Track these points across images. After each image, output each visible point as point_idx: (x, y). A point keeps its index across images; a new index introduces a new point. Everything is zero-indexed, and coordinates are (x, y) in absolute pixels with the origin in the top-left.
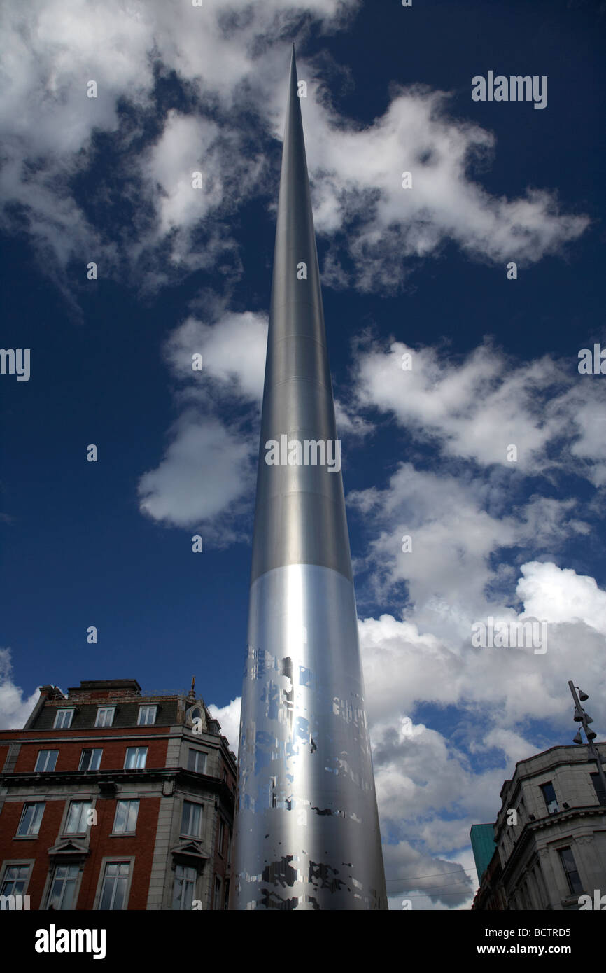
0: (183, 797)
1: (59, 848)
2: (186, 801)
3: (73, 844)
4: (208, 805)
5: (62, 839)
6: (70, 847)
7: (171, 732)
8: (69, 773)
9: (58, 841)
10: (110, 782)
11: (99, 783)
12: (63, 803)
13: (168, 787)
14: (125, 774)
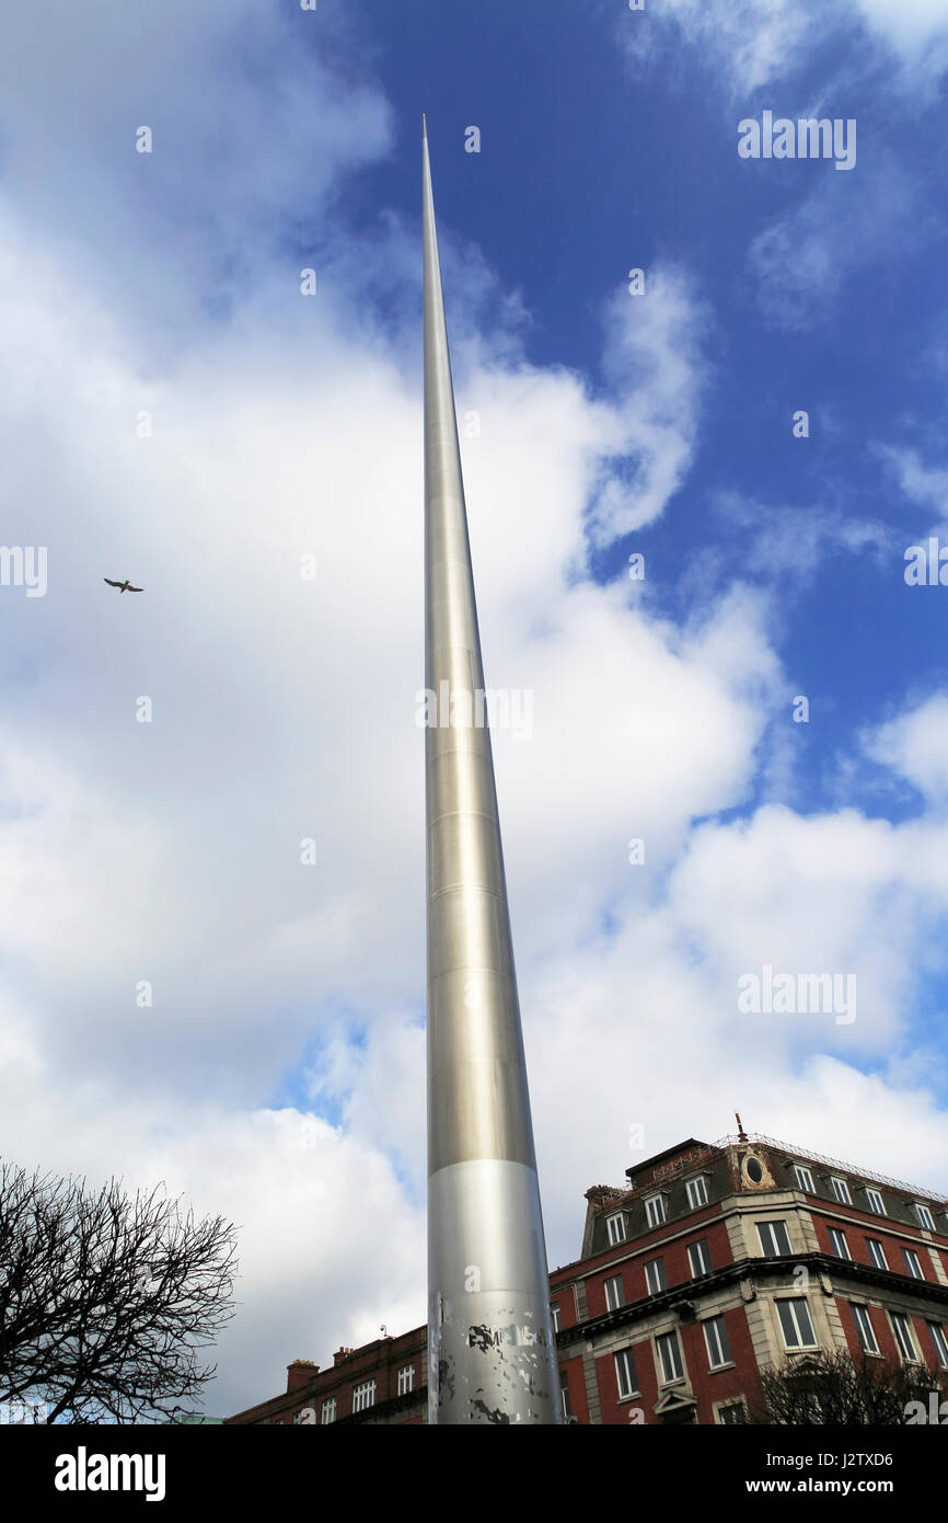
0: (770, 1296)
1: (665, 1402)
2: (777, 1300)
3: (675, 1395)
4: (813, 1295)
5: (663, 1390)
6: (673, 1400)
7: (724, 1209)
8: (639, 1303)
9: (660, 1395)
10: (681, 1302)
11: (671, 1306)
12: (647, 1342)
13: (746, 1288)
14: (693, 1285)
